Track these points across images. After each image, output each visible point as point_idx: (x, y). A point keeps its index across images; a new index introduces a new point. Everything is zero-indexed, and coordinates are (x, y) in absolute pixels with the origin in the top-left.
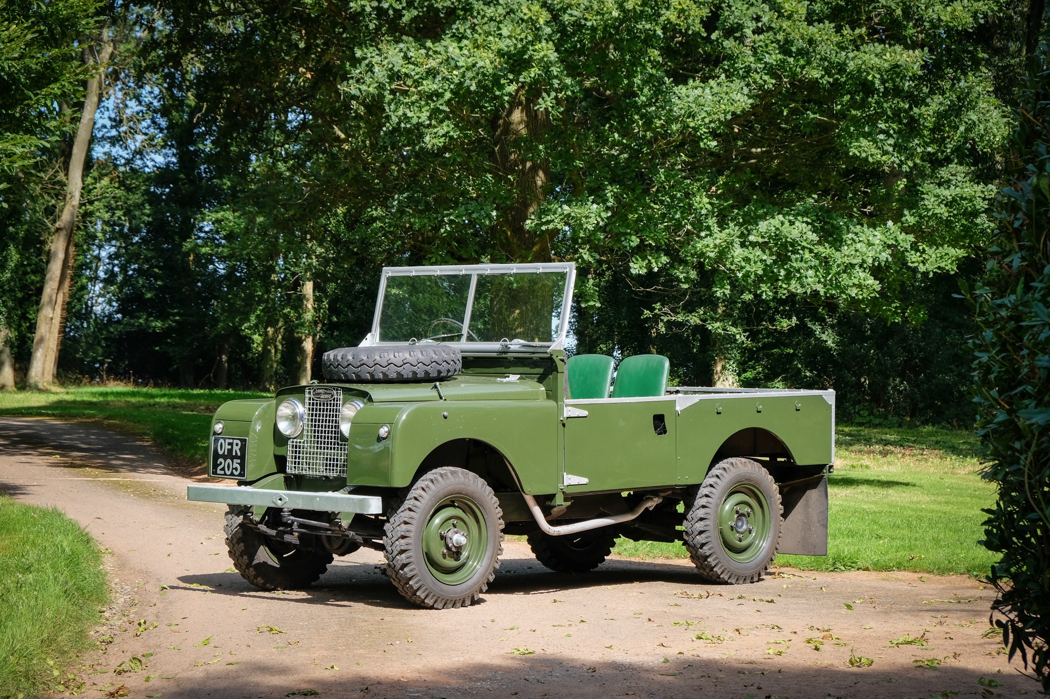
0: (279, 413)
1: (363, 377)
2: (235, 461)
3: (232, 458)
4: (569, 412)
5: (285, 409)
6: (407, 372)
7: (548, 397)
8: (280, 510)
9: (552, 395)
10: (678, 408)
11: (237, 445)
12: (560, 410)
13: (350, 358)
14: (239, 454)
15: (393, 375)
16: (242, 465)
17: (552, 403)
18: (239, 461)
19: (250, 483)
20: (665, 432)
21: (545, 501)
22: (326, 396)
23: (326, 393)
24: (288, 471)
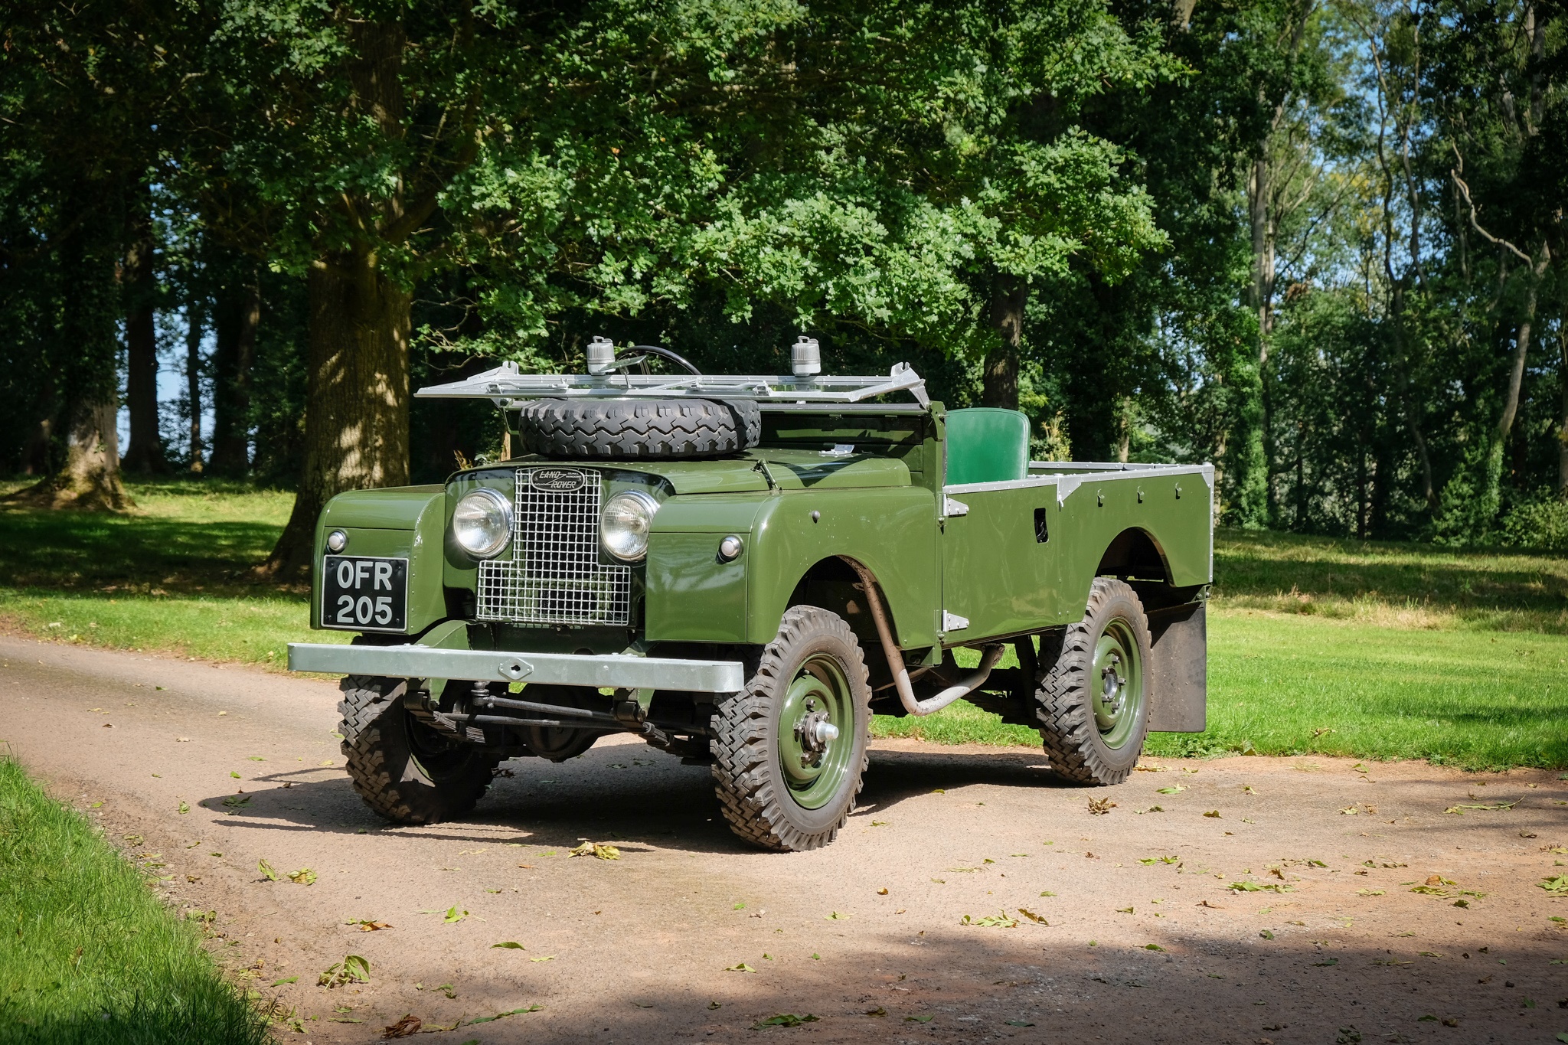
0: (459, 515)
1: (626, 450)
2: (380, 599)
3: (374, 595)
4: (951, 507)
5: (472, 508)
6: (701, 442)
7: (916, 482)
8: (471, 684)
9: (924, 477)
10: (1060, 498)
11: (384, 571)
12: (938, 504)
13: (602, 416)
14: (389, 587)
15: (679, 447)
16: (398, 608)
17: (924, 492)
18: (389, 600)
19: (413, 639)
20: (1045, 540)
21: (912, 658)
22: (564, 484)
23: (564, 479)
24: (481, 616)
